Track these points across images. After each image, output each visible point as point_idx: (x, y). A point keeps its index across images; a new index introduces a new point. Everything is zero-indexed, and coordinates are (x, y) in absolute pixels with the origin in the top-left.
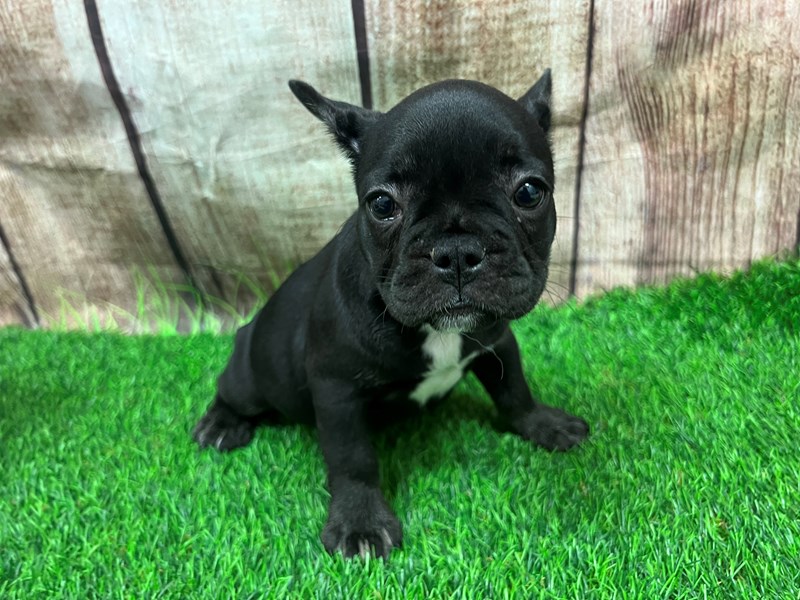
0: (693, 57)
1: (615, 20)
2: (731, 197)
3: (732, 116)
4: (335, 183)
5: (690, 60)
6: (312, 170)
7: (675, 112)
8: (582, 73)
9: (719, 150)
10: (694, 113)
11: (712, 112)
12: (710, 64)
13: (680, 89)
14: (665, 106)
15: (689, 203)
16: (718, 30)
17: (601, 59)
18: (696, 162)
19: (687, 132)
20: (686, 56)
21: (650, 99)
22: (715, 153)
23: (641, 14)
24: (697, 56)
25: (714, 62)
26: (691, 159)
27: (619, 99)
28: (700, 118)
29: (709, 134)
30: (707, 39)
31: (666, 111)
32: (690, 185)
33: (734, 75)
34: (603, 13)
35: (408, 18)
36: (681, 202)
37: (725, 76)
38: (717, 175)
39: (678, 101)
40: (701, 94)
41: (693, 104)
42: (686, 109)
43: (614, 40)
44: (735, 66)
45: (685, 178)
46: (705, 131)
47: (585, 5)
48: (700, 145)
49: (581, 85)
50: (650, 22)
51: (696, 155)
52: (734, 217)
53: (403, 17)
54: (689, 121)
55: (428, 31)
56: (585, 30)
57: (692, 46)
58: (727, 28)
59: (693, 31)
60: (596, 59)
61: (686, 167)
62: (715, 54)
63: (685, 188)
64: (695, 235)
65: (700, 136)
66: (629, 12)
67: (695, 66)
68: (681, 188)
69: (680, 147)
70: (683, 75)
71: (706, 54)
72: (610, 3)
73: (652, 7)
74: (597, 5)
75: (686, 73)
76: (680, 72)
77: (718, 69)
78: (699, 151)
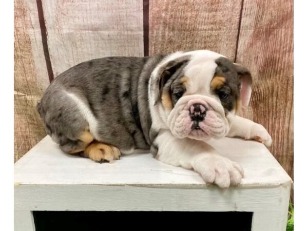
0: (273, 76)
2: (287, 131)
3: (286, 99)
5: (272, 77)
7: (266, 96)
9: (282, 111)
10: (273, 96)
11: (279, 96)
12: (279, 79)
13: (268, 87)
14: (262, 93)
16: (282, 67)
18: (273, 114)
19: (270, 103)
20: (271, 76)
21: (257, 90)
22: (280, 111)
23: (253, 60)
24: (275, 76)
25: (281, 78)
26: (271, 113)
28: (275, 98)
29: (278, 104)
30: (278, 70)
31: (263, 95)
32: (270, 123)
33: (288, 84)
37: (284, 84)
38: (281, 121)
39: (267, 92)
40: (275, 90)
41: (272, 93)
42: (270, 95)
45: (269, 120)
46: (277, 103)
47: (233, 57)
48: (274, 108)
50: (256, 63)
51: (273, 111)
54: (270, 100)
57: (272, 72)
58: (285, 67)
59: (273, 67)
61: (269, 116)
62: (281, 75)
65: (275, 105)
66: (249, 59)
67: (274, 80)
68: (267, 123)
69: (267, 108)
70: (269, 82)
71: (278, 75)
72: (242, 56)
73: (257, 58)
74: (238, 56)
75: (270, 82)
76: (268, 81)
77: (282, 81)
78: (274, 110)
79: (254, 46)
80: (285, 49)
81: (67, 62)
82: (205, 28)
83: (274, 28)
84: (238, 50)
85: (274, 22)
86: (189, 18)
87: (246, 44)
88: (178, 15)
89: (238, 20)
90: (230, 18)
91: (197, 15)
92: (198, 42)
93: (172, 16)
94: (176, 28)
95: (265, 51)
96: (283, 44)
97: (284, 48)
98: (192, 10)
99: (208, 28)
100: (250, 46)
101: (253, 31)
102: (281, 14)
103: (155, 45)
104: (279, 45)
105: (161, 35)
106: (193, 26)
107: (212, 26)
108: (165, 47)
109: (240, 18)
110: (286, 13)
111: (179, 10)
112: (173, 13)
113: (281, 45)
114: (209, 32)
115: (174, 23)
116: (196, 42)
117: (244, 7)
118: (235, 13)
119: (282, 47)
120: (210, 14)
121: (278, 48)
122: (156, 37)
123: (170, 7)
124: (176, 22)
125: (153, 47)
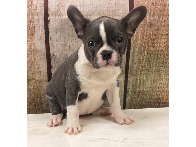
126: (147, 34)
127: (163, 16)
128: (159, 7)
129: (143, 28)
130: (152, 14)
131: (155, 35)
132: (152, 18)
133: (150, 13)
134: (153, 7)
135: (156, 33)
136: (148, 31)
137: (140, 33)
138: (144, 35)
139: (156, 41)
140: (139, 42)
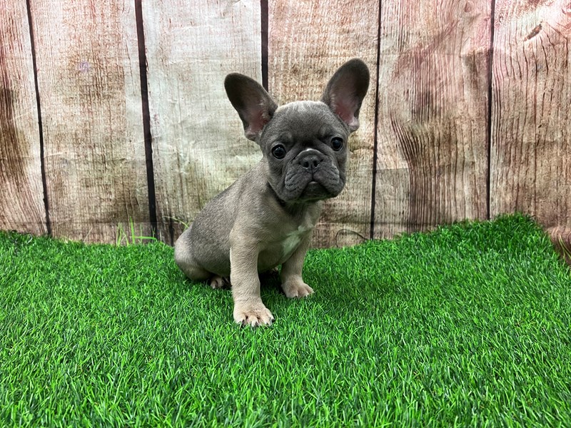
0: (432, 118)
1: (388, 98)
3: (450, 148)
4: (248, 167)
5: (430, 119)
6: (237, 160)
7: (425, 146)
8: (373, 122)
9: (446, 165)
10: (434, 146)
11: (441, 145)
12: (440, 122)
13: (427, 134)
14: (419, 142)
15: (434, 193)
16: (442, 106)
17: (382, 115)
18: (435, 171)
19: (431, 156)
20: (428, 117)
21: (411, 138)
22: (444, 166)
23: (402, 95)
25: (442, 121)
26: (433, 169)
27: (394, 137)
28: (436, 148)
29: (440, 156)
30: (437, 110)
31: (420, 145)
32: (433, 183)
33: (450, 128)
34: (383, 94)
35: (288, 91)
36: (429, 192)
37: (446, 128)
38: (446, 177)
39: (426, 140)
40: (436, 137)
41: (433, 142)
42: (430, 144)
43: (389, 107)
44: (450, 123)
45: (431, 180)
46: (439, 155)
47: (374, 90)
48: (437, 162)
49: (373, 128)
50: (407, 100)
51: (435, 167)
52: (455, 200)
53: (285, 90)
54: (431, 150)
55: (296, 97)
56: (374, 101)
57: (430, 113)
58: (446, 105)
59: (430, 105)
60: (380, 115)
61: (431, 173)
62: (442, 117)
63: (431, 184)
64: (437, 209)
65: (437, 158)
66: (396, 94)
67: (433, 123)
68: (429, 184)
69: (427, 164)
70: (427, 127)
71: (438, 117)
72: (386, 89)
73: (408, 92)
74: (380, 90)
75: (429, 126)
76: (426, 125)
77: (443, 124)
78: (437, 165)
79: (402, 76)
80: (441, 81)
81: (171, 100)
82: (336, 54)
83: (426, 53)
84: (380, 81)
85: (425, 45)
86: (315, 41)
87: (390, 73)
88: (302, 37)
89: (376, 42)
90: (366, 41)
91: (325, 38)
92: (328, 70)
93: (295, 39)
94: (301, 54)
95: (417, 83)
96: (438, 73)
97: (440, 79)
98: (319, 32)
99: (339, 53)
100: (396, 76)
101: (397, 56)
102: (432, 34)
103: (275, 76)
104: (434, 75)
105: (283, 63)
106: (321, 51)
107: (344, 51)
108: (288, 78)
109: (379, 40)
110: (437, 34)
111: (304, 31)
112: (296, 36)
113: (436, 75)
114: (342, 58)
115: (298, 48)
116: (326, 72)
117: (382, 25)
118: (371, 33)
119: (438, 78)
120: (341, 37)
121: (433, 79)
122: (276, 66)
123: (293, 28)
124: (300, 47)
125: (273, 79)
126: (291, 85)
127: (311, 57)
128: (305, 44)
129: (284, 76)
130: (295, 54)
131: (302, 86)
132: (296, 60)
133: (293, 54)
134: (296, 44)
135: (303, 84)
136: (292, 81)
137: (280, 84)
138: (286, 86)
139: (305, 97)
140: (280, 98)
